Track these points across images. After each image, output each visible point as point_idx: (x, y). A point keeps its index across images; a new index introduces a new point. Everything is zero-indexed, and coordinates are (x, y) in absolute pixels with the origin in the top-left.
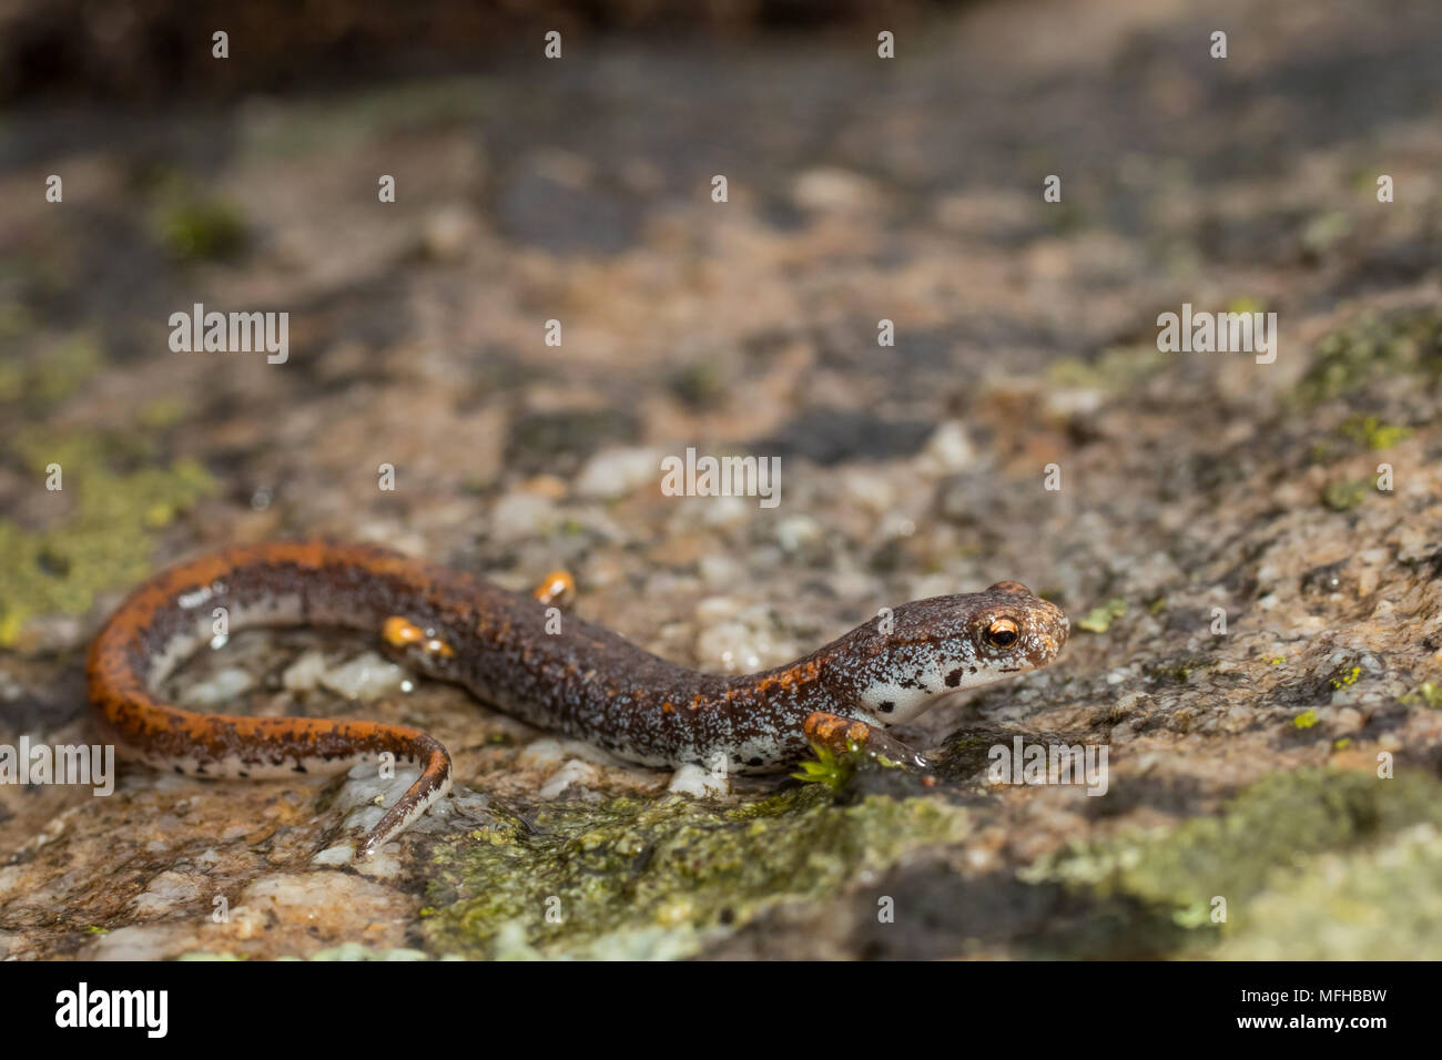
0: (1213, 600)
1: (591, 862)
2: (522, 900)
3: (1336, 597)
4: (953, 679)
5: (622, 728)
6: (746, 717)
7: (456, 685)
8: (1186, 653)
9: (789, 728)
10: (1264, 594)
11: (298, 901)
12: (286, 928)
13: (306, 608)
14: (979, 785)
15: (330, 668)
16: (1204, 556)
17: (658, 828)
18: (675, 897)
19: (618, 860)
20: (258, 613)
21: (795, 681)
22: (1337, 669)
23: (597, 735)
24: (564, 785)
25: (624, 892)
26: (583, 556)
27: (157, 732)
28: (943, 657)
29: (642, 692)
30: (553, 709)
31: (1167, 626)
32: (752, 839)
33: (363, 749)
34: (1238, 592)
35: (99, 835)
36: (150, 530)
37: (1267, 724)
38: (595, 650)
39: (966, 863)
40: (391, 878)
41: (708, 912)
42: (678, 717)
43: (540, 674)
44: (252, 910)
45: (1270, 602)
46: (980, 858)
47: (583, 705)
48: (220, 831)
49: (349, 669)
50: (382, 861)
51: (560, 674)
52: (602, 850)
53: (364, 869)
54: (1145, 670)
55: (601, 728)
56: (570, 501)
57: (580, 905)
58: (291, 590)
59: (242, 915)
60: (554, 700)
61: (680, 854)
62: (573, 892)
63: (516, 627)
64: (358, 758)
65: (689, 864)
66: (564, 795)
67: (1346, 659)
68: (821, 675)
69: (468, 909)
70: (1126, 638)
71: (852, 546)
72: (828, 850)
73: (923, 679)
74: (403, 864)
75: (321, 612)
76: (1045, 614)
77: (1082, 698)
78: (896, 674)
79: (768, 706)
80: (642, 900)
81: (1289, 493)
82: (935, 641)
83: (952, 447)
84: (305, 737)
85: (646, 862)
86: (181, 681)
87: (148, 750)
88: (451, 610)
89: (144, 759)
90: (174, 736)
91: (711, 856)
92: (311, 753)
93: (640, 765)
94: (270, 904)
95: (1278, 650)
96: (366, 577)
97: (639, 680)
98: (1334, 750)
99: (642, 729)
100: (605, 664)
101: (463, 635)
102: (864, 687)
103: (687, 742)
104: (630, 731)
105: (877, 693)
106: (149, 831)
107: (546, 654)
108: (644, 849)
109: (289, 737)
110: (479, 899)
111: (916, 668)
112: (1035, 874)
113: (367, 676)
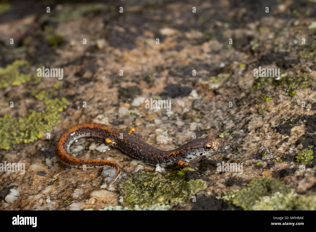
0: (241, 132)
1: (146, 188)
2: (135, 195)
3: (261, 133)
4: (201, 154)
5: (147, 160)
6: (168, 159)
7: (118, 149)
8: (237, 144)
9: (175, 161)
10: (249, 132)
11: (99, 197)
12: (99, 202)
13: (91, 134)
14: (206, 173)
15: (97, 147)
16: (239, 121)
17: (156, 182)
18: (161, 197)
19: (150, 188)
20: (83, 135)
21: (175, 154)
22: (263, 151)
23: (143, 160)
24: (138, 170)
25: (152, 194)
26: (135, 120)
27: (71, 161)
28: (199, 151)
29: (150, 154)
30: (135, 155)
31: (234, 138)
32: (172, 186)
33: (105, 165)
34: (245, 131)
35: (63, 180)
36: (59, 113)
37: (252, 165)
38: (141, 145)
39: (207, 194)
40: (113, 191)
41: (166, 200)
42: (156, 159)
43: (132, 149)
44: (93, 199)
45: (250, 134)
46: (209, 193)
47: (140, 155)
48: (83, 179)
49: (100, 147)
50: (112, 188)
51: (136, 150)
52: (147, 186)
53: (109, 189)
54: (231, 147)
55: (143, 159)
56: (131, 108)
57: (145, 197)
58: (89, 132)
59: (92, 200)
60: (135, 154)
61: (160, 188)
62: (144, 194)
63: (128, 141)
64: (104, 166)
65: (162, 190)
66: (138, 172)
67: (264, 150)
68: (180, 153)
69: (127, 197)
70: (227, 139)
71: (179, 115)
72: (185, 190)
73: (196, 154)
74: (115, 188)
75: (93, 135)
76: (215, 143)
77: (221, 152)
78: (192, 153)
79: (171, 158)
80: (155, 197)
81: (252, 109)
82: (198, 148)
83: (194, 94)
84: (96, 162)
85: (155, 189)
86: (72, 148)
87: (69, 164)
88: (116, 137)
89: (69, 165)
90: (74, 162)
91: (165, 189)
92: (97, 165)
93: (150, 165)
94: (95, 198)
95: (252, 145)
96: (101, 130)
97: (149, 152)
98: (263, 171)
99: (150, 160)
100: (143, 148)
101: (119, 141)
102: (187, 155)
103: (158, 163)
104: (148, 160)
105: (189, 156)
106: (71, 179)
107: (133, 146)
108: (154, 186)
109: (93, 162)
110: (129, 195)
111: (195, 153)
112: (218, 198)
113: (103, 148)
